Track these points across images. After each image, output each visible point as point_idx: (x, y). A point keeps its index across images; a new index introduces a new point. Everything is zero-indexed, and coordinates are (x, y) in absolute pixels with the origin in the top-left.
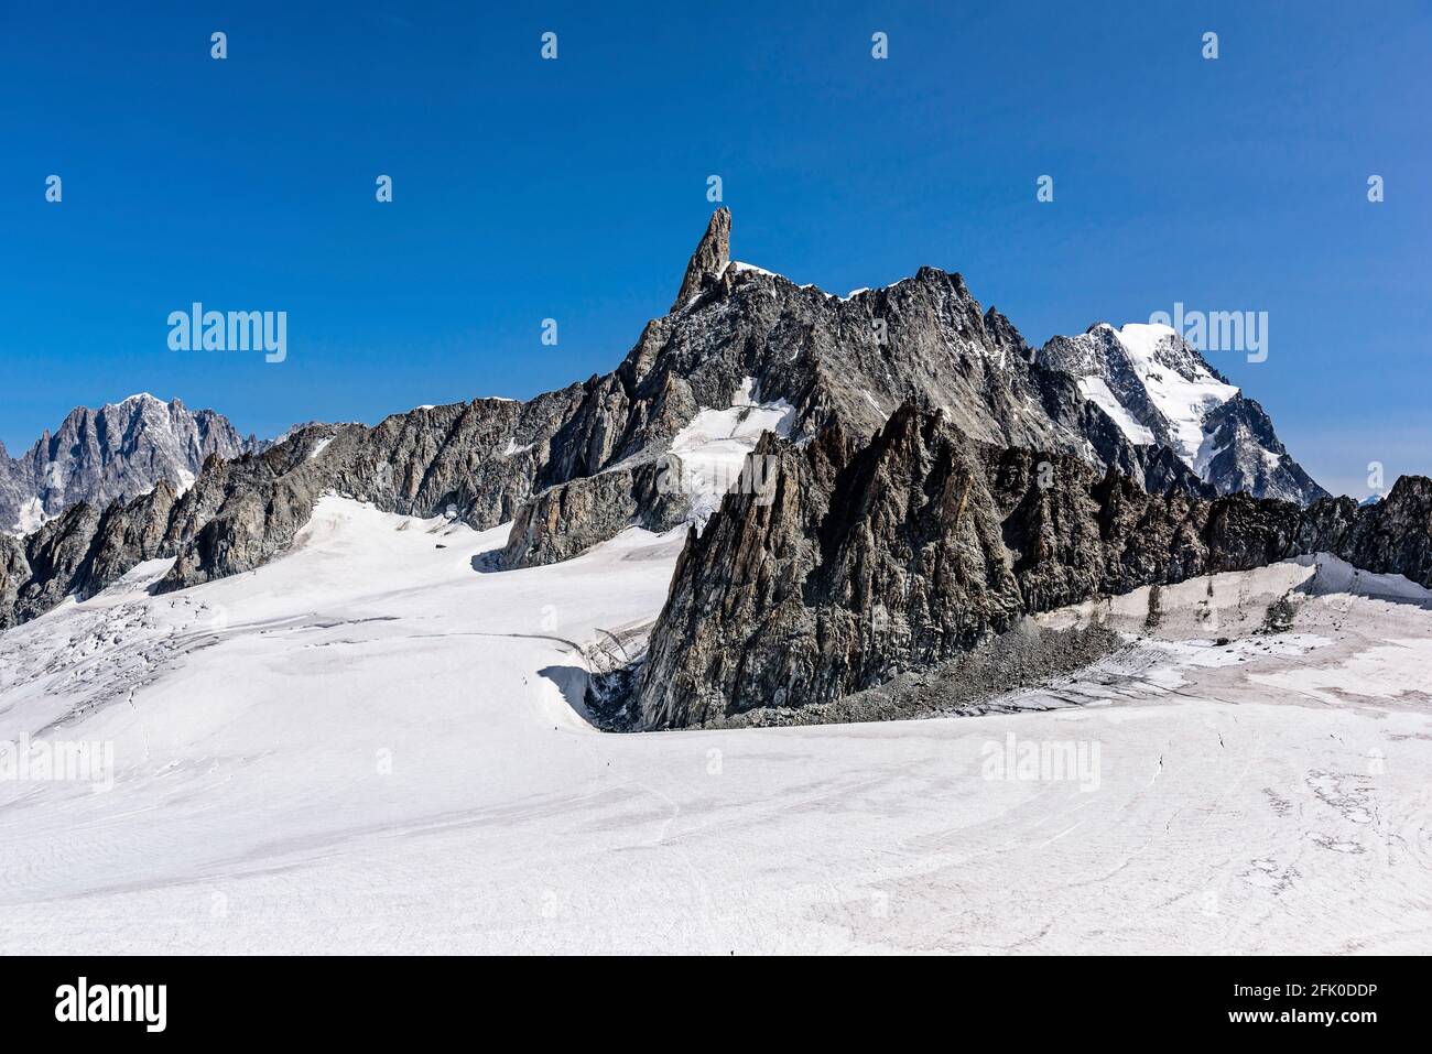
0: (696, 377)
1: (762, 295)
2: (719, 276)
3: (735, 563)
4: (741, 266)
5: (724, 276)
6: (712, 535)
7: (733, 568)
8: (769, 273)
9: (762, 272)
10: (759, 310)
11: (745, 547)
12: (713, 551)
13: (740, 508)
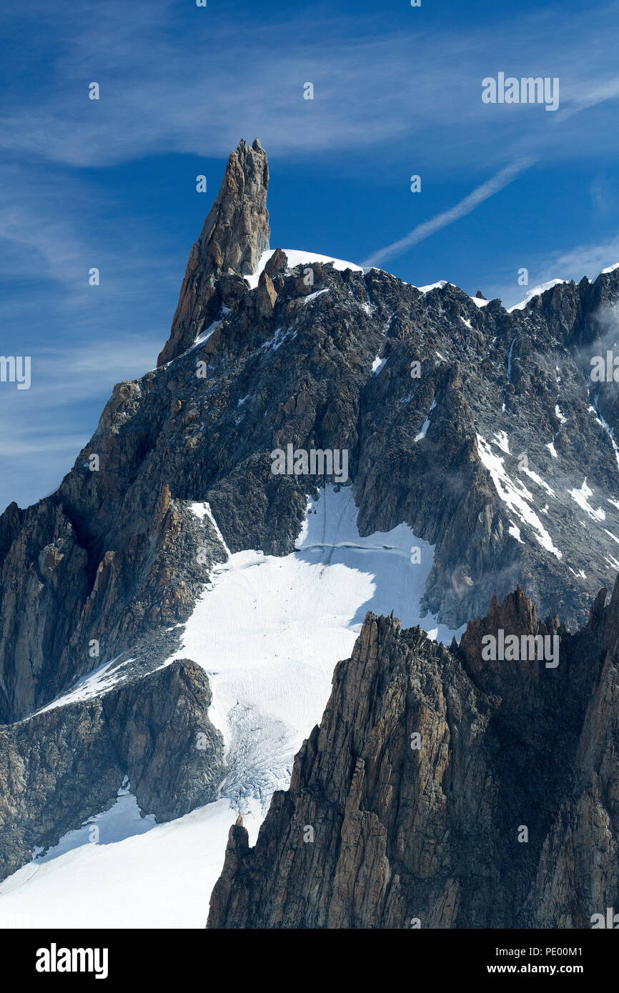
0: (221, 495)
1: (345, 315)
2: (253, 281)
3: (330, 895)
4: (296, 258)
5: (262, 280)
6: (278, 839)
7: (327, 905)
8: (354, 268)
9: (340, 265)
10: (340, 346)
11: (348, 861)
12: (284, 873)
13: (330, 778)
